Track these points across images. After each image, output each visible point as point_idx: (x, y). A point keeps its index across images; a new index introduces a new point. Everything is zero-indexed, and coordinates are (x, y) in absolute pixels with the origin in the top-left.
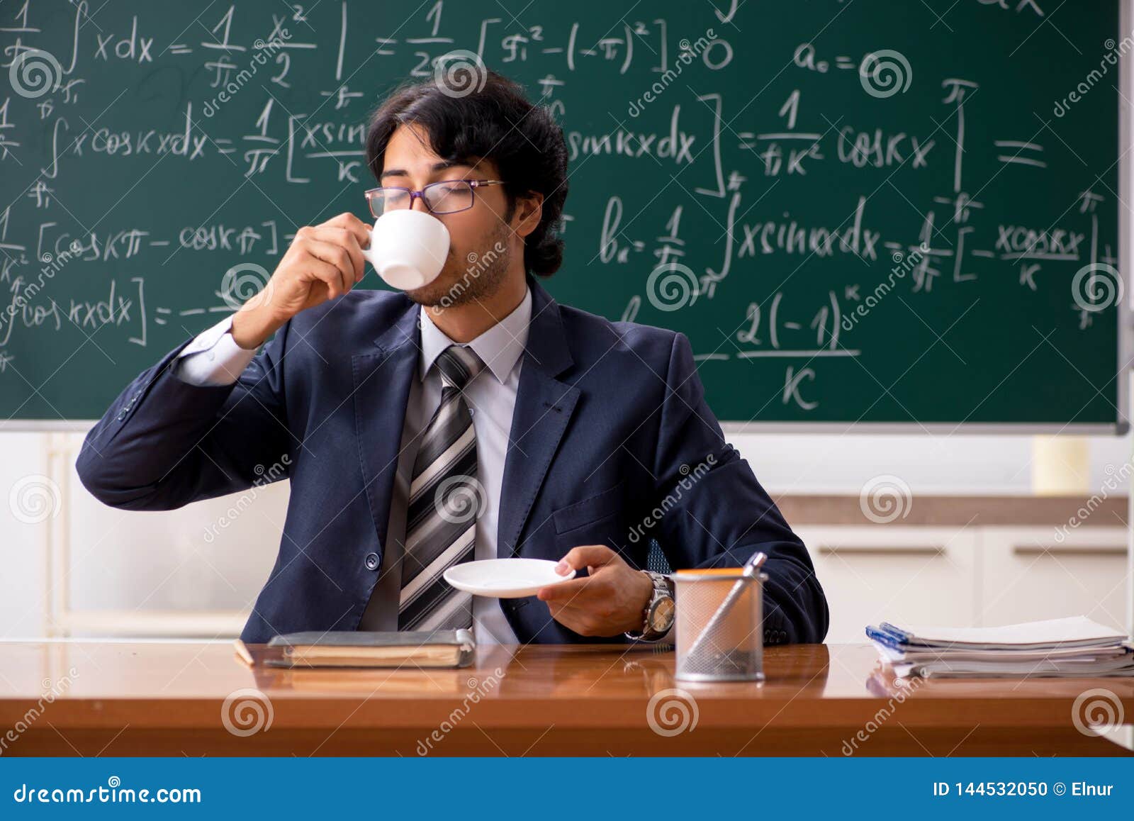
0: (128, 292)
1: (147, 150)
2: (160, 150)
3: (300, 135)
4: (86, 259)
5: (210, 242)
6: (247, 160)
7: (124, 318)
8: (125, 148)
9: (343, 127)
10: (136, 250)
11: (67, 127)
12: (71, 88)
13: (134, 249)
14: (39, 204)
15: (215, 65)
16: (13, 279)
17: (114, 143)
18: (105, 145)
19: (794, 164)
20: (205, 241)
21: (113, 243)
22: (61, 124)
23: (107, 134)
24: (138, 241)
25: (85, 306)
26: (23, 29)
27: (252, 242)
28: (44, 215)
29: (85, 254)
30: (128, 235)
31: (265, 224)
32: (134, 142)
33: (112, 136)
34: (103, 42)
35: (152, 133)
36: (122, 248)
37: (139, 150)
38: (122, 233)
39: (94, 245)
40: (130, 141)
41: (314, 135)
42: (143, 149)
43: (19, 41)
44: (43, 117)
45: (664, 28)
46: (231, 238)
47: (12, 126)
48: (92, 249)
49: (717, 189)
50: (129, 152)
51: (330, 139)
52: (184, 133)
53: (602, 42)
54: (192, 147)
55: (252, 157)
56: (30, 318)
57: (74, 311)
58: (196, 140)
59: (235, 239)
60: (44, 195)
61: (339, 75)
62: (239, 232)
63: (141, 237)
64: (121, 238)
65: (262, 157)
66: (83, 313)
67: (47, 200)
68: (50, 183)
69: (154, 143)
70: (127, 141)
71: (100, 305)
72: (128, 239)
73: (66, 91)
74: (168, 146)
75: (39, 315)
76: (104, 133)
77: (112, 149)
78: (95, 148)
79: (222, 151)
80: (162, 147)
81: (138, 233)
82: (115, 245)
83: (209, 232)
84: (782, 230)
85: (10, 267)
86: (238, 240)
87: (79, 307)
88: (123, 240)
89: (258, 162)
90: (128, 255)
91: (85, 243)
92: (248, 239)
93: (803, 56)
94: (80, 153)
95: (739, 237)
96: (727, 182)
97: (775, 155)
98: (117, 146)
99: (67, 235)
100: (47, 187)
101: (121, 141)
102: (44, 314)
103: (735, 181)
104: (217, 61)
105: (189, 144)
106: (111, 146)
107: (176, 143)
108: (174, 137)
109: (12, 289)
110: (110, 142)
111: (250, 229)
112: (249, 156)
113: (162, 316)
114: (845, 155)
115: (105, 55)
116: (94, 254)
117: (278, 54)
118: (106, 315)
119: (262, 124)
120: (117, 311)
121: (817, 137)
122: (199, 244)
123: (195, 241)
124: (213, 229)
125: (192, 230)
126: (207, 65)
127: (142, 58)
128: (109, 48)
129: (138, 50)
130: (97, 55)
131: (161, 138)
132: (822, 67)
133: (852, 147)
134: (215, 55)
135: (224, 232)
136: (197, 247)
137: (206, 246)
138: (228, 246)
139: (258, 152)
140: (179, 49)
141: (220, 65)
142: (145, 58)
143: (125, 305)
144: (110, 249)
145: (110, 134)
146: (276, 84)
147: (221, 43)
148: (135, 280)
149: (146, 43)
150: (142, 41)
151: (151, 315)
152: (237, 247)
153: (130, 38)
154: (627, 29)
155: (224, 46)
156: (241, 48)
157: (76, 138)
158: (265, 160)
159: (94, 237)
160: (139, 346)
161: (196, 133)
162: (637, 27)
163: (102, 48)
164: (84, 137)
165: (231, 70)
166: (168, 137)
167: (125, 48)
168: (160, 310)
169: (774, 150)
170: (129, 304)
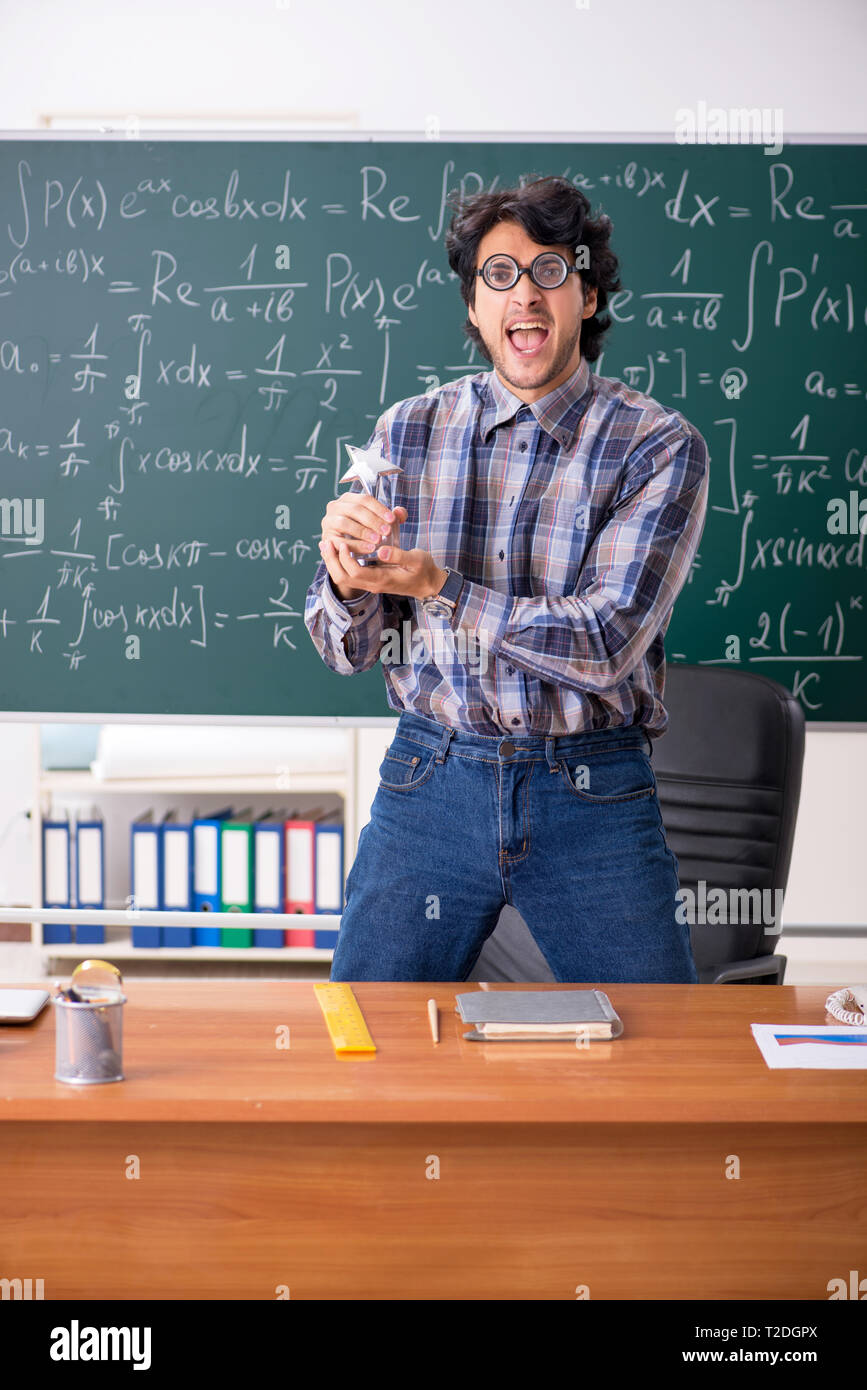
0: (190, 598)
1: (206, 468)
2: (217, 469)
4: (151, 567)
5: (264, 553)
6: (298, 477)
7: (186, 621)
8: (186, 466)
10: (196, 560)
11: (132, 446)
12: (136, 411)
13: (194, 558)
14: (108, 516)
15: (267, 389)
16: (84, 586)
17: (176, 461)
18: (168, 462)
19: (804, 484)
20: (261, 550)
21: (175, 553)
22: (127, 444)
23: (169, 453)
24: (198, 551)
25: (150, 611)
26: (92, 356)
27: (302, 553)
28: (112, 527)
29: (149, 563)
30: (187, 546)
32: (193, 461)
33: (173, 455)
34: (165, 368)
35: (210, 452)
36: (183, 558)
37: (198, 468)
38: (183, 544)
39: (158, 555)
40: (190, 459)
42: (202, 467)
43: (88, 367)
44: (110, 437)
45: (684, 357)
46: (283, 550)
47: (82, 445)
48: (156, 559)
49: (733, 509)
50: (189, 469)
52: (240, 454)
53: (626, 369)
54: (247, 466)
55: (302, 475)
56: (100, 621)
57: (140, 615)
58: (251, 459)
59: (287, 550)
60: (112, 509)
61: (382, 400)
62: (291, 544)
63: (201, 548)
64: (181, 549)
65: (311, 475)
66: (148, 617)
67: (115, 513)
68: (117, 498)
69: (212, 461)
70: (187, 460)
71: (163, 609)
72: (189, 550)
73: (131, 414)
74: (225, 464)
75: (108, 618)
76: (166, 452)
77: (174, 467)
78: (158, 466)
79: (275, 469)
80: (220, 464)
81: (198, 544)
82: (177, 555)
83: (263, 544)
84: (792, 543)
85: (82, 573)
86: (290, 551)
87: (145, 611)
88: (184, 550)
89: (307, 480)
90: (189, 564)
91: (151, 552)
92: (299, 551)
93: (813, 384)
94: (145, 470)
95: (752, 552)
96: (741, 500)
97: (786, 474)
98: (178, 464)
99: (133, 545)
100: (115, 501)
101: (182, 459)
102: (113, 617)
103: (749, 499)
104: (270, 386)
105: (245, 463)
106: (173, 464)
107: (232, 462)
108: (231, 456)
109: (84, 594)
110: (172, 460)
111: (301, 541)
112: (300, 474)
113: (220, 620)
114: (852, 474)
115: (166, 379)
116: (158, 563)
117: (325, 381)
118: (169, 618)
119: (311, 444)
120: (180, 615)
121: (825, 458)
122: (254, 554)
123: (250, 552)
124: (267, 541)
125: (248, 542)
126: (261, 390)
127: (200, 383)
128: (171, 374)
129: (198, 376)
130: (159, 379)
131: (219, 456)
132: (831, 393)
133: (858, 469)
134: (268, 381)
135: (277, 543)
136: (252, 558)
137: (261, 556)
138: (281, 557)
139: (308, 470)
140: (235, 375)
141: (273, 390)
142: (203, 383)
143: (186, 610)
144: (173, 558)
145: (172, 453)
146: (325, 407)
147: (274, 369)
148: (195, 587)
149: (204, 369)
150: (201, 367)
151: (211, 619)
152: (288, 557)
153: (189, 365)
154: (650, 358)
155: (276, 372)
156: (292, 375)
157: (141, 457)
158: (315, 477)
159: (157, 547)
160: (199, 647)
161: (250, 452)
162: (659, 356)
163: (164, 373)
164: (149, 455)
165: (283, 394)
166: (225, 456)
167: (185, 374)
168: (218, 614)
169: (786, 471)
170: (190, 609)
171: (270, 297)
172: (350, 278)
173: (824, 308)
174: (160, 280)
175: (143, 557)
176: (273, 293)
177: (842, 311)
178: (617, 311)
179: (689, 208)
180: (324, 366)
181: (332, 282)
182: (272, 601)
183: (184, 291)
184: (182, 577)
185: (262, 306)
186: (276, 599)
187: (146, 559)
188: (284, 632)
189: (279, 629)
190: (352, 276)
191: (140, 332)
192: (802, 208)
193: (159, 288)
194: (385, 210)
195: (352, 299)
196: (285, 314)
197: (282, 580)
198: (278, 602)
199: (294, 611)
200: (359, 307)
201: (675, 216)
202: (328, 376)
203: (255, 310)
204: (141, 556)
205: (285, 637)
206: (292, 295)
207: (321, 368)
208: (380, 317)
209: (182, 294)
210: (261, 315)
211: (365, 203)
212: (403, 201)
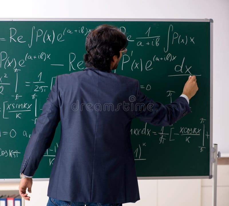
9: (17, 104)
41: (10, 107)
61: (16, 91)
172: (7, 58)
173: (134, 65)
177: (139, 66)
180: (0, 82)
181: (2, 59)
192: (128, 39)
194: (16, 40)
195: (7, 64)
200: (9, 66)
202: (1, 85)
208: (15, 69)
211: (11, 38)
212: (21, 37)
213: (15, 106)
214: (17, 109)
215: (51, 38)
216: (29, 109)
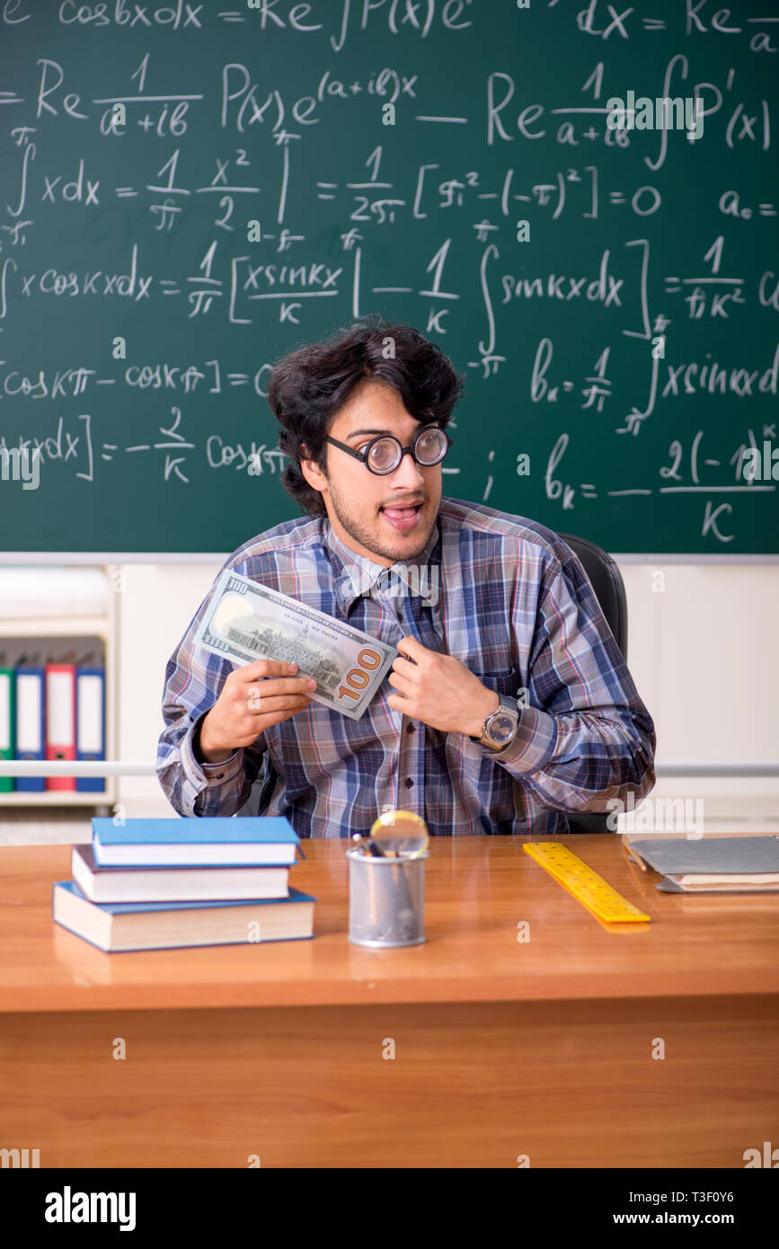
0: (76, 429)
1: (94, 291)
2: (106, 292)
3: (243, 277)
4: (35, 396)
5: (155, 381)
6: (192, 301)
7: (72, 454)
8: (72, 289)
9: (284, 269)
10: (83, 389)
11: (15, 268)
12: (19, 230)
13: (81, 387)
15: (160, 207)
17: (61, 284)
18: (53, 284)
19: (717, 308)
20: (150, 379)
21: (60, 381)
22: (10, 266)
23: (55, 275)
24: (85, 380)
25: (33, 442)
27: (196, 381)
29: (33, 392)
30: (74, 373)
31: (208, 364)
32: (81, 283)
33: (59, 277)
34: (51, 184)
35: (99, 274)
36: (69, 386)
37: (85, 291)
38: (69, 372)
39: (42, 383)
40: (77, 282)
41: (257, 278)
42: (90, 290)
45: (595, 175)
46: (176, 377)
48: (40, 387)
49: (644, 332)
50: (76, 292)
51: (272, 280)
52: (130, 275)
53: (536, 188)
54: (137, 289)
55: (196, 298)
58: (141, 282)
59: (180, 377)
61: (281, 219)
62: (184, 371)
63: (88, 376)
64: (68, 376)
65: (205, 298)
69: (100, 284)
70: (74, 282)
71: (47, 441)
72: (75, 378)
73: (14, 233)
74: (115, 287)
76: (51, 274)
77: (60, 290)
78: (43, 289)
79: (166, 292)
80: (108, 289)
81: (85, 372)
82: (62, 383)
83: (154, 371)
84: (705, 370)
86: (182, 379)
87: (26, 442)
88: (70, 378)
89: (201, 303)
90: (76, 392)
91: (34, 381)
92: (192, 378)
93: (728, 203)
94: (29, 294)
95: (664, 378)
96: (653, 325)
97: (700, 299)
98: (65, 286)
99: (16, 373)
101: (69, 282)
103: (661, 323)
104: (162, 204)
105: (136, 286)
106: (59, 286)
107: (122, 284)
108: (121, 278)
110: (57, 283)
111: (194, 368)
112: (194, 298)
113: (108, 452)
114: (767, 299)
115: (52, 197)
116: (43, 392)
117: (221, 198)
118: (54, 450)
119: (206, 266)
120: (65, 447)
121: (739, 281)
122: (144, 382)
123: (140, 379)
124: (158, 368)
125: (138, 369)
126: (153, 208)
127: (88, 201)
128: (57, 191)
129: (85, 193)
130: (44, 197)
131: (108, 279)
132: (746, 214)
133: (773, 291)
134: (161, 199)
135: (169, 371)
136: (142, 385)
137: (152, 385)
138: (173, 385)
139: (201, 294)
140: (125, 192)
141: (165, 208)
142: (92, 201)
143: (72, 441)
144: (58, 387)
145: (58, 275)
146: (220, 228)
147: (166, 186)
148: (82, 417)
149: (93, 186)
150: (89, 184)
151: (98, 451)
152: (181, 385)
153: (77, 182)
154: (560, 176)
155: (169, 189)
156: (186, 192)
157: (25, 279)
158: (209, 301)
159: (42, 375)
160: (86, 481)
161: (142, 274)
162: (570, 174)
163: (49, 190)
164: (33, 278)
165: (176, 213)
166: (114, 278)
167: (72, 191)
168: (106, 446)
169: (699, 294)
170: (77, 440)
171: (163, 110)
172: (248, 91)
173: (739, 125)
174: (45, 91)
175: (26, 385)
176: (166, 106)
177: (758, 128)
178: (527, 127)
179: (602, 20)
180: (220, 183)
181: (229, 94)
182: (164, 431)
183: (71, 102)
184: (68, 406)
185: (155, 119)
186: (168, 428)
187: (30, 388)
188: (178, 464)
189: (171, 461)
190: (250, 87)
191: (24, 147)
192: (719, 20)
193: (45, 99)
194: (285, 18)
195: (250, 112)
196: (179, 128)
197: (174, 410)
198: (170, 433)
199: (186, 442)
200: (257, 121)
201: (588, 28)
202: (223, 194)
203: (146, 124)
204: (24, 385)
205: (177, 470)
206: (186, 108)
207: (217, 185)
208: (279, 131)
209: (70, 105)
210: (153, 129)
211: (264, 10)
212: (304, 9)
213: (276, 274)
214: (286, 287)
215: (421, 15)
216: (330, 288)
